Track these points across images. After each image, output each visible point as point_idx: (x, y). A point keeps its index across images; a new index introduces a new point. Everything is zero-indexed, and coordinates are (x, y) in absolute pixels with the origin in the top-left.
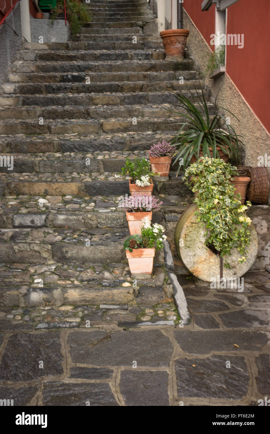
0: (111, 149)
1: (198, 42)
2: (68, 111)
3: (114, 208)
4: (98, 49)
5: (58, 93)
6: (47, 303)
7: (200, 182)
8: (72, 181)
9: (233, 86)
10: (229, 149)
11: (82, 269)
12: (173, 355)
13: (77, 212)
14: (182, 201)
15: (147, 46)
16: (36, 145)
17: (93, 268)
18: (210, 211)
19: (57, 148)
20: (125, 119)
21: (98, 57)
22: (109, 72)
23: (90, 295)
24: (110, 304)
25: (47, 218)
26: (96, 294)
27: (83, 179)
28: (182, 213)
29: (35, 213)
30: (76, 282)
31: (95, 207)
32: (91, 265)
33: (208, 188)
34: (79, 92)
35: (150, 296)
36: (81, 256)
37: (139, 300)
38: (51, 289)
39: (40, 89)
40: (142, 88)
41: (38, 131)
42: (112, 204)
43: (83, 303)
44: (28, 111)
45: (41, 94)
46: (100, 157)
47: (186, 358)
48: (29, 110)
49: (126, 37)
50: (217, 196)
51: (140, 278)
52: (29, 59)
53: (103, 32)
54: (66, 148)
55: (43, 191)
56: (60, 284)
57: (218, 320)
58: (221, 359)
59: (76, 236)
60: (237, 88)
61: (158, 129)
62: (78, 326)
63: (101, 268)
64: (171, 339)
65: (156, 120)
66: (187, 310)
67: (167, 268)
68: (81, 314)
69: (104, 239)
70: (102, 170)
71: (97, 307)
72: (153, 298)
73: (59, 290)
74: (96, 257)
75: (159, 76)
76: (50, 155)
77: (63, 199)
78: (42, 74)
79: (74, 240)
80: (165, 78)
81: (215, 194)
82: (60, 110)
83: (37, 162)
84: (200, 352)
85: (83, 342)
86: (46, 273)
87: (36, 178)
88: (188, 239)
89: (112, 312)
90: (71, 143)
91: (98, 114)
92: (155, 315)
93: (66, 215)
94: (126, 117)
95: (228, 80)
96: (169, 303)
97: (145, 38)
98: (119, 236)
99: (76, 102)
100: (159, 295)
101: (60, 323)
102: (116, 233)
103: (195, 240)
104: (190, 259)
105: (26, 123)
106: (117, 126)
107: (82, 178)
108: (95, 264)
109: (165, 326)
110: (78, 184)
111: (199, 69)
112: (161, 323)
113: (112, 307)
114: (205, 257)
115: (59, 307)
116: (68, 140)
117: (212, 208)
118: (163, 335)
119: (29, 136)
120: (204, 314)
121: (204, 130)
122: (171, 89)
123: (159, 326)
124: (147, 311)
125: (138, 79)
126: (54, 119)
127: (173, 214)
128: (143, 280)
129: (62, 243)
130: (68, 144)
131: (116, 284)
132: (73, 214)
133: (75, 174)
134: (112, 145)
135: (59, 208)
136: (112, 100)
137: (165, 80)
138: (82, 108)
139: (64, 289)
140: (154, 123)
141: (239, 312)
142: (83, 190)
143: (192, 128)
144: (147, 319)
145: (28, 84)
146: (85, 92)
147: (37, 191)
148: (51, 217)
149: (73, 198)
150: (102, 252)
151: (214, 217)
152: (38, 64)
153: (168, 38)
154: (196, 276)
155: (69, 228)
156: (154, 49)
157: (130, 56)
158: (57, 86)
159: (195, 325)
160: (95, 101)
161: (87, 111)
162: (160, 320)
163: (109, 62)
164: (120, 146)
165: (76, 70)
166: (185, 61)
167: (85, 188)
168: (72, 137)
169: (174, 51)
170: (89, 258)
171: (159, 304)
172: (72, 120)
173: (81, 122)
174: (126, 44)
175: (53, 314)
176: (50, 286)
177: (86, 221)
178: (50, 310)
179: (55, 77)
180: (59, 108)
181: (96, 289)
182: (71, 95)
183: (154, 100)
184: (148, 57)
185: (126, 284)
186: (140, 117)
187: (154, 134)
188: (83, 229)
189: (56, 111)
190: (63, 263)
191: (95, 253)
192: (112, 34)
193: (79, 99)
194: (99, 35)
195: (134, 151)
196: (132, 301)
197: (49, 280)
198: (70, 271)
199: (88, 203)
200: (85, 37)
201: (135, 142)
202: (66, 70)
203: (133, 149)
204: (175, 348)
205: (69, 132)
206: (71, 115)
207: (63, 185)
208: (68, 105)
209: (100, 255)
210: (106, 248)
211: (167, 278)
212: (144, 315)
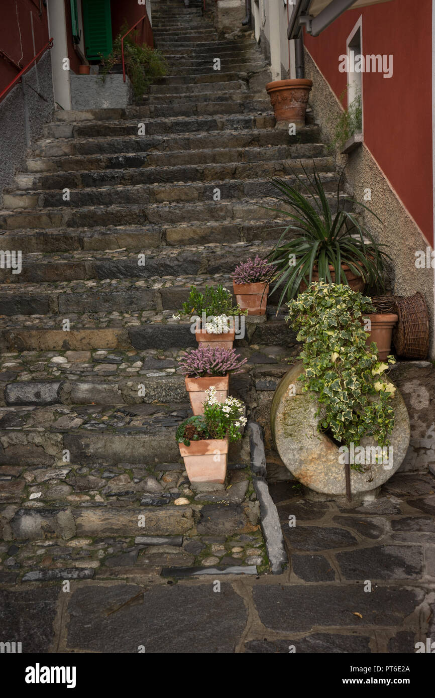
0: (177, 272)
1: (326, 98)
2: (112, 214)
3: (173, 370)
4: (170, 116)
5: (101, 186)
6: (49, 535)
7: (310, 324)
8: (108, 327)
9: (375, 164)
10: (364, 267)
11: (112, 475)
12: (244, 633)
13: (110, 378)
14: (287, 356)
15: (249, 108)
16: (57, 269)
17: (131, 472)
18: (323, 374)
19: (90, 274)
20: (204, 223)
21: (170, 128)
22: (185, 149)
23: (119, 520)
24: (152, 536)
25: (61, 388)
26: (128, 518)
27: (126, 323)
28: (282, 376)
29: (42, 381)
30: (98, 498)
31: (141, 369)
32: (128, 467)
33: (322, 333)
34: (134, 184)
35: (220, 520)
36: (110, 451)
37: (201, 527)
38: (54, 510)
39: (74, 180)
40: (234, 173)
41: (64, 246)
42: (170, 362)
43: (108, 534)
44: (49, 216)
45: (76, 188)
46: (157, 286)
47: (265, 639)
48: (52, 214)
49: (221, 96)
50: (336, 348)
51: (205, 489)
52: (62, 136)
53: (185, 90)
54: (104, 272)
55: (61, 343)
56: (71, 501)
57: (334, 564)
58: (328, 641)
59: (105, 418)
60: (380, 168)
61: (256, 237)
62: (92, 577)
63: (143, 473)
64: (246, 601)
65: (252, 223)
66: (281, 546)
67: (254, 472)
68: (101, 554)
69: (151, 422)
70: (160, 307)
71: (130, 542)
72: (227, 525)
73: (68, 512)
74: (136, 454)
75: (263, 153)
76: (77, 284)
77: (92, 357)
78: (80, 157)
79: (101, 425)
80: (273, 156)
81: (333, 344)
82: (100, 213)
83: (55, 296)
84: (293, 628)
85: (95, 606)
86: (51, 482)
87: (52, 323)
88: (290, 421)
89: (154, 551)
90: (112, 264)
91: (160, 216)
92: (226, 555)
93: (93, 382)
94: (206, 220)
95: (367, 155)
96: (253, 533)
97: (250, 97)
98: (177, 416)
99: (128, 199)
100: (236, 520)
101: (63, 571)
102: (172, 412)
103: (300, 423)
104: (294, 455)
105: (45, 235)
106: (190, 235)
107: (125, 320)
108: (133, 466)
109: (241, 575)
110: (117, 331)
111: (328, 140)
112: (235, 569)
113: (155, 540)
114: (319, 452)
115: (68, 541)
116: (108, 259)
117: (327, 369)
118: (234, 593)
119: (48, 254)
120: (312, 553)
121: (321, 236)
122: (282, 173)
123: (229, 577)
124: (215, 548)
125: (230, 159)
126: (90, 226)
127: (269, 379)
128: (210, 492)
129: (82, 430)
130: (107, 266)
131: (164, 501)
132: (105, 382)
133: (115, 315)
134: (179, 266)
135: (83, 372)
136: (186, 194)
137: (273, 159)
138: (135, 208)
139: (77, 509)
140: (249, 229)
141: (372, 549)
142: (125, 341)
143: (303, 235)
144: (212, 564)
145: (55, 173)
146: (144, 183)
147: (51, 344)
148: (67, 386)
149: (109, 353)
150: (146, 444)
151: (330, 384)
152: (74, 142)
153: (278, 94)
154: (305, 484)
155: (97, 404)
156: (260, 112)
157: (220, 125)
158: (99, 174)
159: (293, 574)
160: (158, 197)
161: (143, 212)
162: (233, 565)
163: (187, 135)
164: (191, 266)
165: (133, 149)
166: (307, 128)
167: (129, 338)
168: (115, 254)
169: (289, 114)
170: (125, 456)
171: (236, 535)
172: (118, 228)
173: (131, 230)
174: (214, 105)
175: (55, 553)
176: (53, 505)
177: (125, 392)
178: (52, 546)
179: (98, 161)
180: (100, 209)
181: (129, 510)
182: (120, 188)
183: (252, 192)
184: (248, 124)
185: (182, 501)
186: (229, 219)
187: (248, 246)
188: (119, 406)
189: (95, 213)
190: (81, 464)
191: (133, 447)
192: (199, 92)
193: (132, 193)
194: (178, 95)
195: (214, 274)
196: (190, 529)
197: (53, 495)
198: (91, 478)
199: (131, 361)
200: (156, 98)
201: (215, 259)
202: (118, 149)
203: (212, 271)
204: (250, 619)
205: (112, 246)
206: (118, 219)
207: (93, 332)
208: (116, 204)
209: (142, 450)
210: (152, 438)
211: (251, 489)
212: (208, 555)
